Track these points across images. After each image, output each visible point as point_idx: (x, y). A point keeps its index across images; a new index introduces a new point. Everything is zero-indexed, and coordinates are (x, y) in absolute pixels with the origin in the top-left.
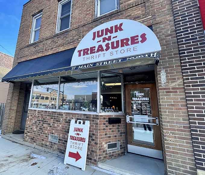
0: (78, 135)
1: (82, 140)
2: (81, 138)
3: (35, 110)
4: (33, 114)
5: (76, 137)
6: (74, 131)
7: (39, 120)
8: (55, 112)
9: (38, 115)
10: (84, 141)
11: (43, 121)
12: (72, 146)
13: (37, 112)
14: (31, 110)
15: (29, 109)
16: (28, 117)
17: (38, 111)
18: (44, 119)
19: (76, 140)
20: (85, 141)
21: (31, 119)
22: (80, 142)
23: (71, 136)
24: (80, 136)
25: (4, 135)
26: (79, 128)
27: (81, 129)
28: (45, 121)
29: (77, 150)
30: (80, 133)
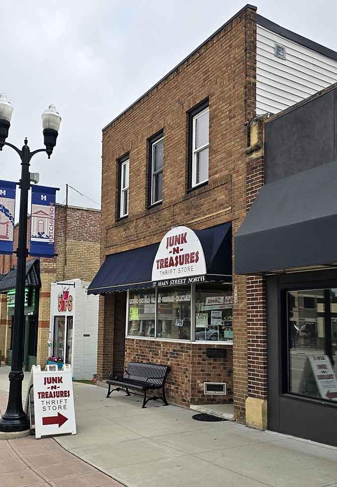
0: (56, 389)
1: (65, 394)
2: (61, 392)
3: (133, 340)
4: (131, 346)
5: (51, 392)
6: (45, 384)
7: (138, 355)
8: (153, 342)
9: (137, 346)
10: (68, 394)
11: (142, 356)
12: (47, 408)
13: (135, 343)
14: (129, 339)
15: (126, 337)
16: (126, 351)
17: (137, 340)
18: (143, 353)
19: (51, 396)
20: (69, 396)
21: (129, 354)
22: (60, 398)
23: (39, 393)
24: (57, 390)
25: (101, 382)
26: (53, 378)
27: (59, 378)
28: (144, 356)
29: (58, 411)
30: (58, 385)
